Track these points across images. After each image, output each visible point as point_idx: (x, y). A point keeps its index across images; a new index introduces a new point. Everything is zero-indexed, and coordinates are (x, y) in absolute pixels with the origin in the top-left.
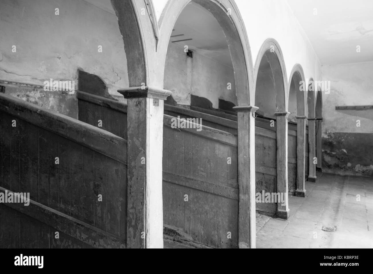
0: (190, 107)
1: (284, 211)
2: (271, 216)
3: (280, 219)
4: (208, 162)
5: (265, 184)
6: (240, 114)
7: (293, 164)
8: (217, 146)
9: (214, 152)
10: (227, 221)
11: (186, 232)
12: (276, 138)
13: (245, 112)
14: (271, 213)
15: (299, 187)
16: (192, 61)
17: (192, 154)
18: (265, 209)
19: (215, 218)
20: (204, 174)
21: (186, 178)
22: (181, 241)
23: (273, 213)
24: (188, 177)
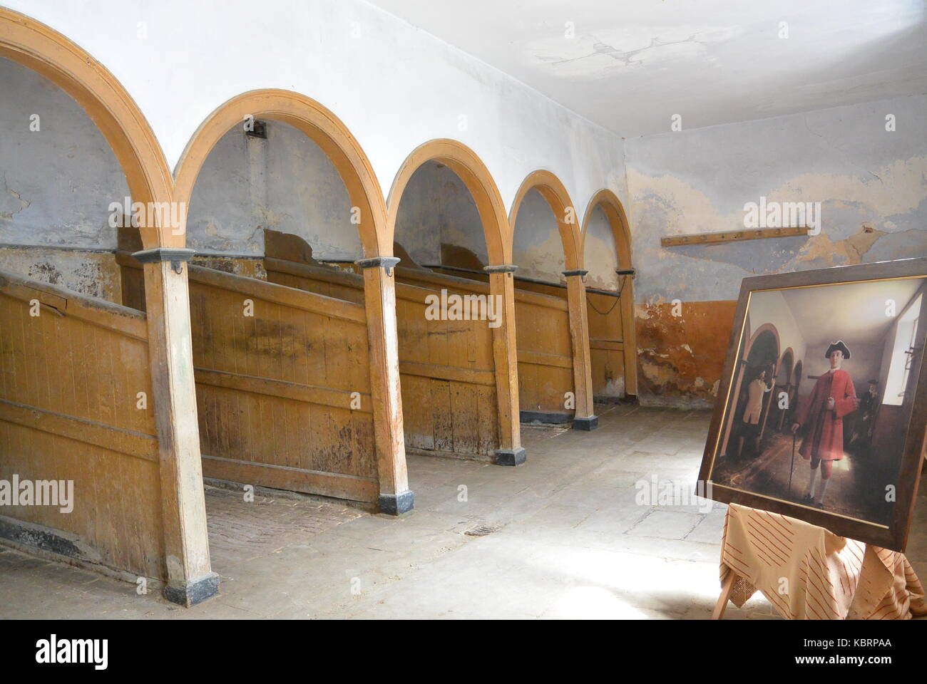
1: (390, 495)
2: (366, 510)
3: (385, 515)
4: (112, 383)
5: (356, 436)
6: (147, 268)
7: (489, 386)
8: (124, 344)
9: (119, 359)
11: (91, 544)
12: (367, 321)
13: (155, 263)
14: (371, 503)
15: (505, 442)
16: (266, 147)
17: (85, 366)
18: (359, 495)
20: (107, 409)
21: (77, 420)
22: (83, 564)
23: (375, 504)
24: (82, 419)
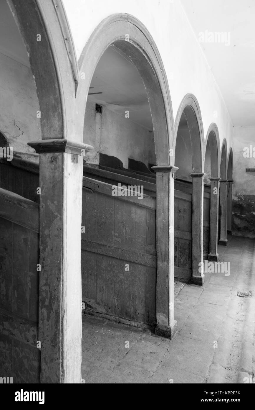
0: (98, 166)
1: (199, 277)
2: (186, 282)
3: (195, 285)
4: (123, 227)
5: (179, 249)
6: (159, 175)
7: (206, 227)
8: (133, 209)
9: (130, 216)
10: (143, 290)
11: (99, 304)
12: (192, 200)
13: (164, 172)
14: (186, 279)
15: (212, 251)
16: (101, 117)
17: (105, 218)
18: (180, 275)
19: (131, 288)
20: (118, 239)
21: (98, 244)
22: (93, 313)
23: (188, 280)
24: (101, 243)
